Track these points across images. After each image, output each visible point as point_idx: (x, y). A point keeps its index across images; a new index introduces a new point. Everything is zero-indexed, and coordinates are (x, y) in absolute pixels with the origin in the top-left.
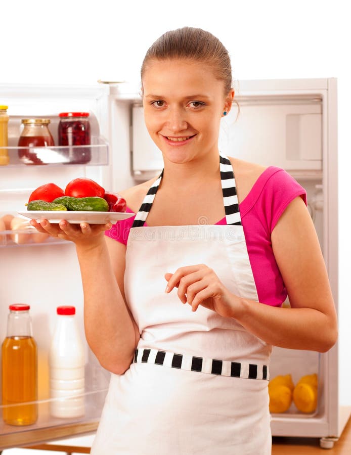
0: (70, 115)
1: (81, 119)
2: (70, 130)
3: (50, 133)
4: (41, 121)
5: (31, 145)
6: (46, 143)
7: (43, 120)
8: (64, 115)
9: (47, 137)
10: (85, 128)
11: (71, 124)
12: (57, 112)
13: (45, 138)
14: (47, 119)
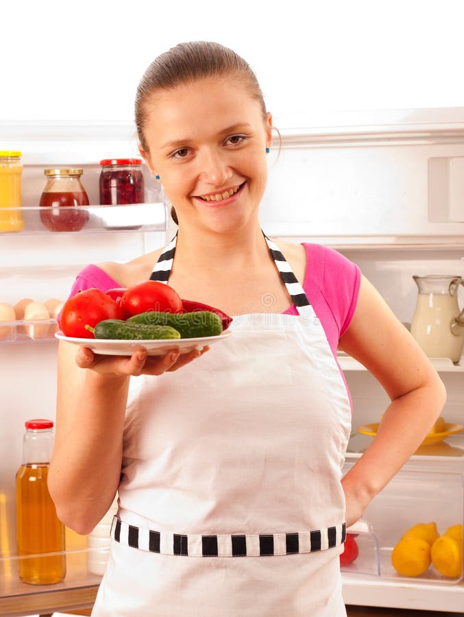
0: (114, 162)
1: (129, 168)
2: (114, 183)
3: (82, 187)
4: (68, 171)
5: (55, 204)
6: (75, 202)
7: (72, 170)
8: (107, 163)
9: (78, 193)
10: (134, 180)
11: (115, 175)
12: (98, 159)
13: (75, 195)
14: (77, 169)
